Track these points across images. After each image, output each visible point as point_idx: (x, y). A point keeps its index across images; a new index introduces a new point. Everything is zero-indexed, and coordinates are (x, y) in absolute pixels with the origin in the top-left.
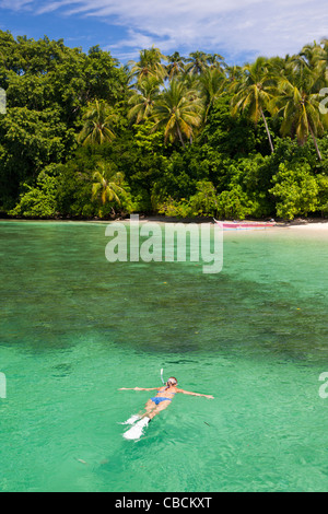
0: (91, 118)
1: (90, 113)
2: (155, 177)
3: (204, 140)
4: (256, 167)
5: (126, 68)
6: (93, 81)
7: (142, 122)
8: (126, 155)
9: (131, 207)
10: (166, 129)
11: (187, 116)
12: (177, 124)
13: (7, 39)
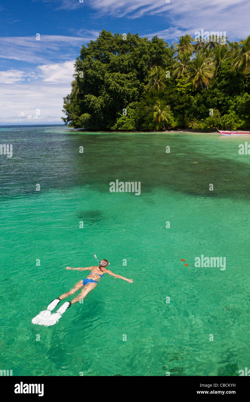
0: (153, 76)
1: (152, 74)
2: (187, 108)
3: (215, 86)
4: (244, 101)
5: (172, 47)
6: (154, 56)
7: (181, 77)
8: (171, 96)
9: (174, 124)
10: (194, 81)
11: (206, 73)
12: (200, 78)
13: (109, 36)
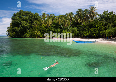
1: (35, 22)
3: (52, 26)
4: (59, 30)
6: (35, 18)
7: (43, 24)
8: (40, 28)
9: (41, 36)
10: (46, 25)
11: (49, 23)
13: (22, 11)
